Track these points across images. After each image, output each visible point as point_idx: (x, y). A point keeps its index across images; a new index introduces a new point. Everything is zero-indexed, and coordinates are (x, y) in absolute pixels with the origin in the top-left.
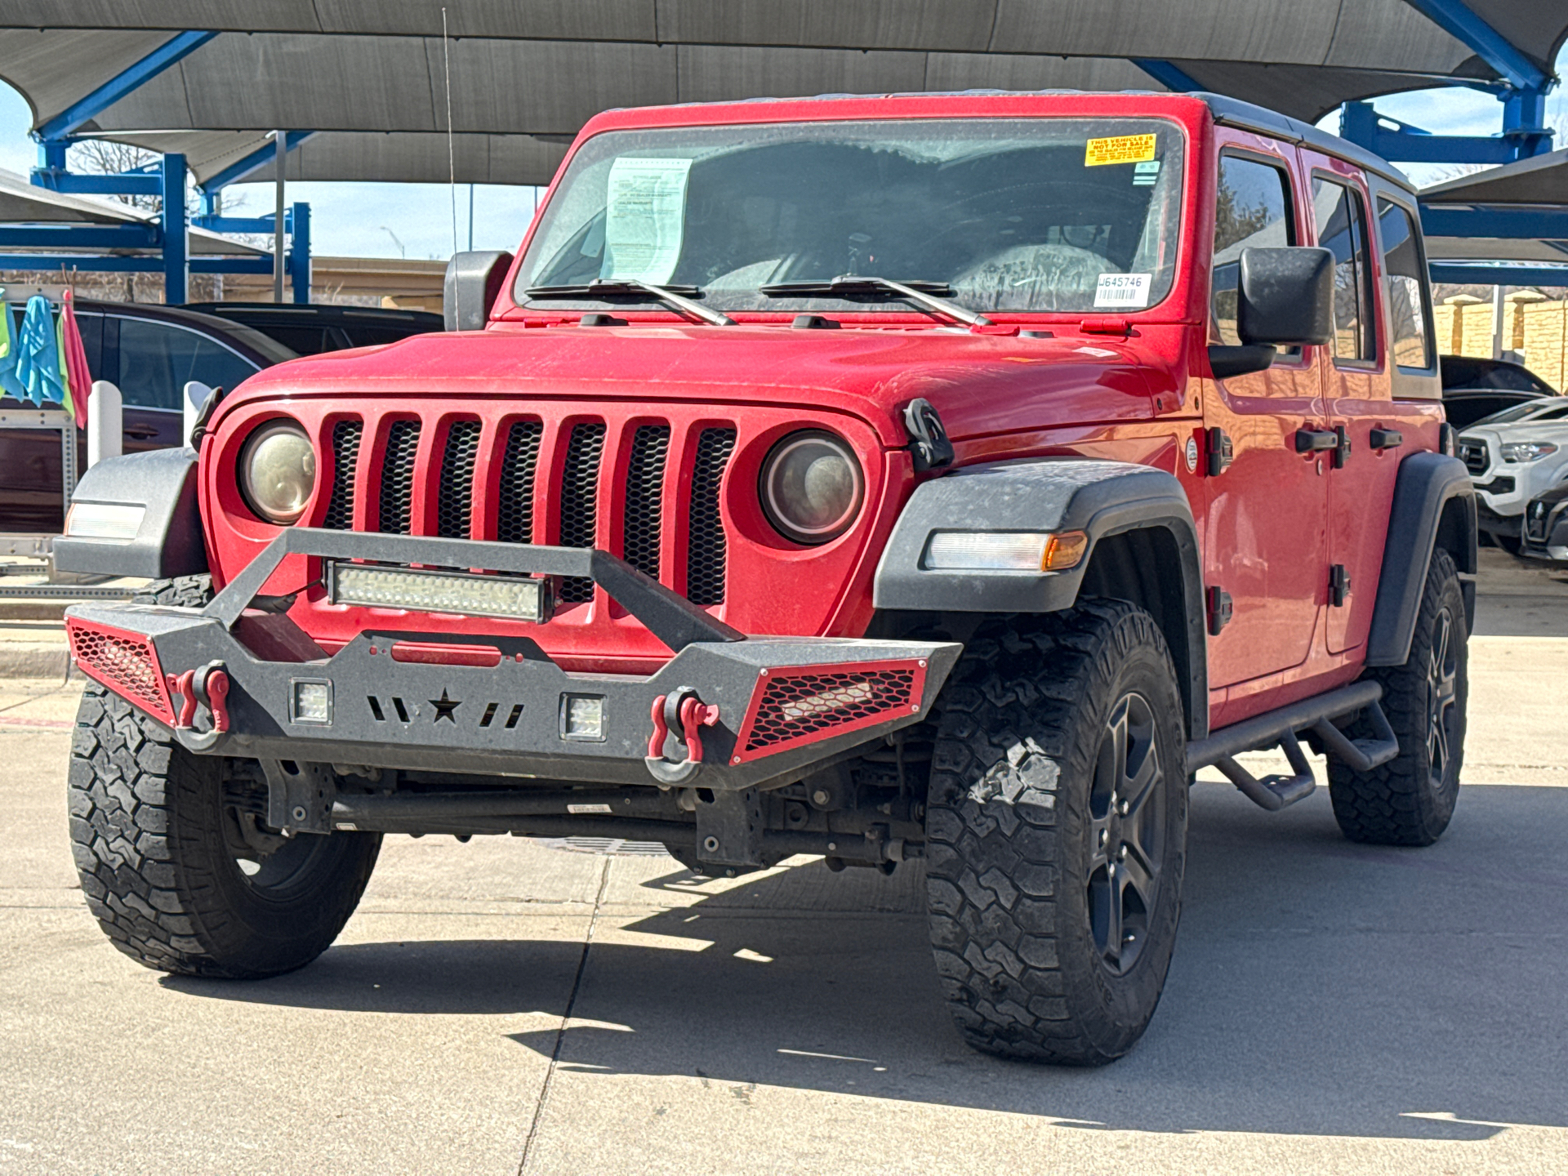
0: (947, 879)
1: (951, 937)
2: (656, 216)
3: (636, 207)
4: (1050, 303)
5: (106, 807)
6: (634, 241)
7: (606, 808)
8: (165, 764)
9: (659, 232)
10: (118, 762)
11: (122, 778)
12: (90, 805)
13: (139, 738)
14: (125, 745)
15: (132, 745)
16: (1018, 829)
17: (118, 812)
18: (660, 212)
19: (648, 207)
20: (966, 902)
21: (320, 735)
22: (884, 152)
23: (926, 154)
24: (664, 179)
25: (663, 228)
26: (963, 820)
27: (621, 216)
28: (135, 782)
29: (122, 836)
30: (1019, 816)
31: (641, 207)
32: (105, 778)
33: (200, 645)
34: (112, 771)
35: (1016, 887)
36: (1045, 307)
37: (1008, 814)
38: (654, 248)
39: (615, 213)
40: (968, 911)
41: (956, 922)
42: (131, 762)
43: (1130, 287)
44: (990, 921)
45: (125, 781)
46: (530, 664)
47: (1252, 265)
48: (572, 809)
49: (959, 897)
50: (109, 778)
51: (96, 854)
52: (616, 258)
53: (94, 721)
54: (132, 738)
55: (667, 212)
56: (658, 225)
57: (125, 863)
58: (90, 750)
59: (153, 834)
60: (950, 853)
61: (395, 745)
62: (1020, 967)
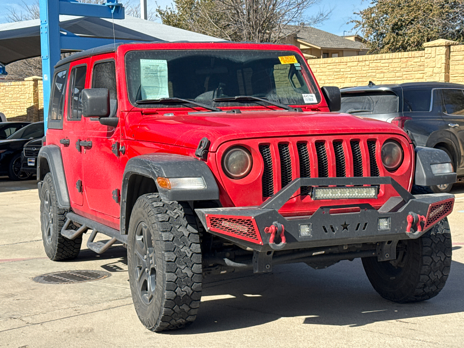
0: (428, 256)
1: (427, 271)
2: (159, 78)
3: (152, 75)
4: (294, 103)
5: (182, 277)
6: (152, 85)
7: (323, 252)
8: (201, 260)
9: (160, 83)
10: (185, 261)
11: (187, 266)
12: (176, 277)
13: (191, 253)
14: (186, 256)
15: (189, 255)
16: (445, 240)
17: (186, 278)
18: (160, 76)
19: (156, 75)
20: (433, 261)
21: (308, 240)
22: (224, 59)
23: (237, 60)
24: (160, 66)
25: (161, 82)
26: (432, 240)
27: (146, 77)
28: (192, 268)
29: (187, 285)
30: (444, 236)
31: (153, 75)
32: (181, 267)
33: (270, 217)
34: (183, 265)
35: (445, 255)
36: (293, 103)
37: (442, 236)
38: (159, 87)
39: (144, 77)
40: (433, 264)
41: (429, 266)
42: (190, 261)
43: (311, 98)
44: (438, 265)
45: (188, 267)
46: (369, 211)
47: (329, 91)
48: (314, 254)
49: (431, 260)
50: (182, 267)
51: (176, 293)
52: (146, 90)
53: (173, 249)
54: (189, 253)
55: (163, 76)
56: (159, 80)
57: (187, 295)
58: (174, 259)
59: (197, 283)
60: (429, 249)
61: (331, 240)
62: (442, 275)
